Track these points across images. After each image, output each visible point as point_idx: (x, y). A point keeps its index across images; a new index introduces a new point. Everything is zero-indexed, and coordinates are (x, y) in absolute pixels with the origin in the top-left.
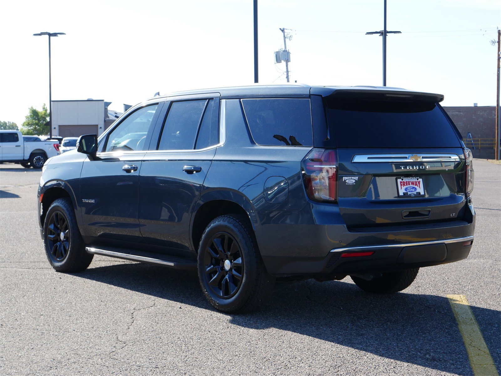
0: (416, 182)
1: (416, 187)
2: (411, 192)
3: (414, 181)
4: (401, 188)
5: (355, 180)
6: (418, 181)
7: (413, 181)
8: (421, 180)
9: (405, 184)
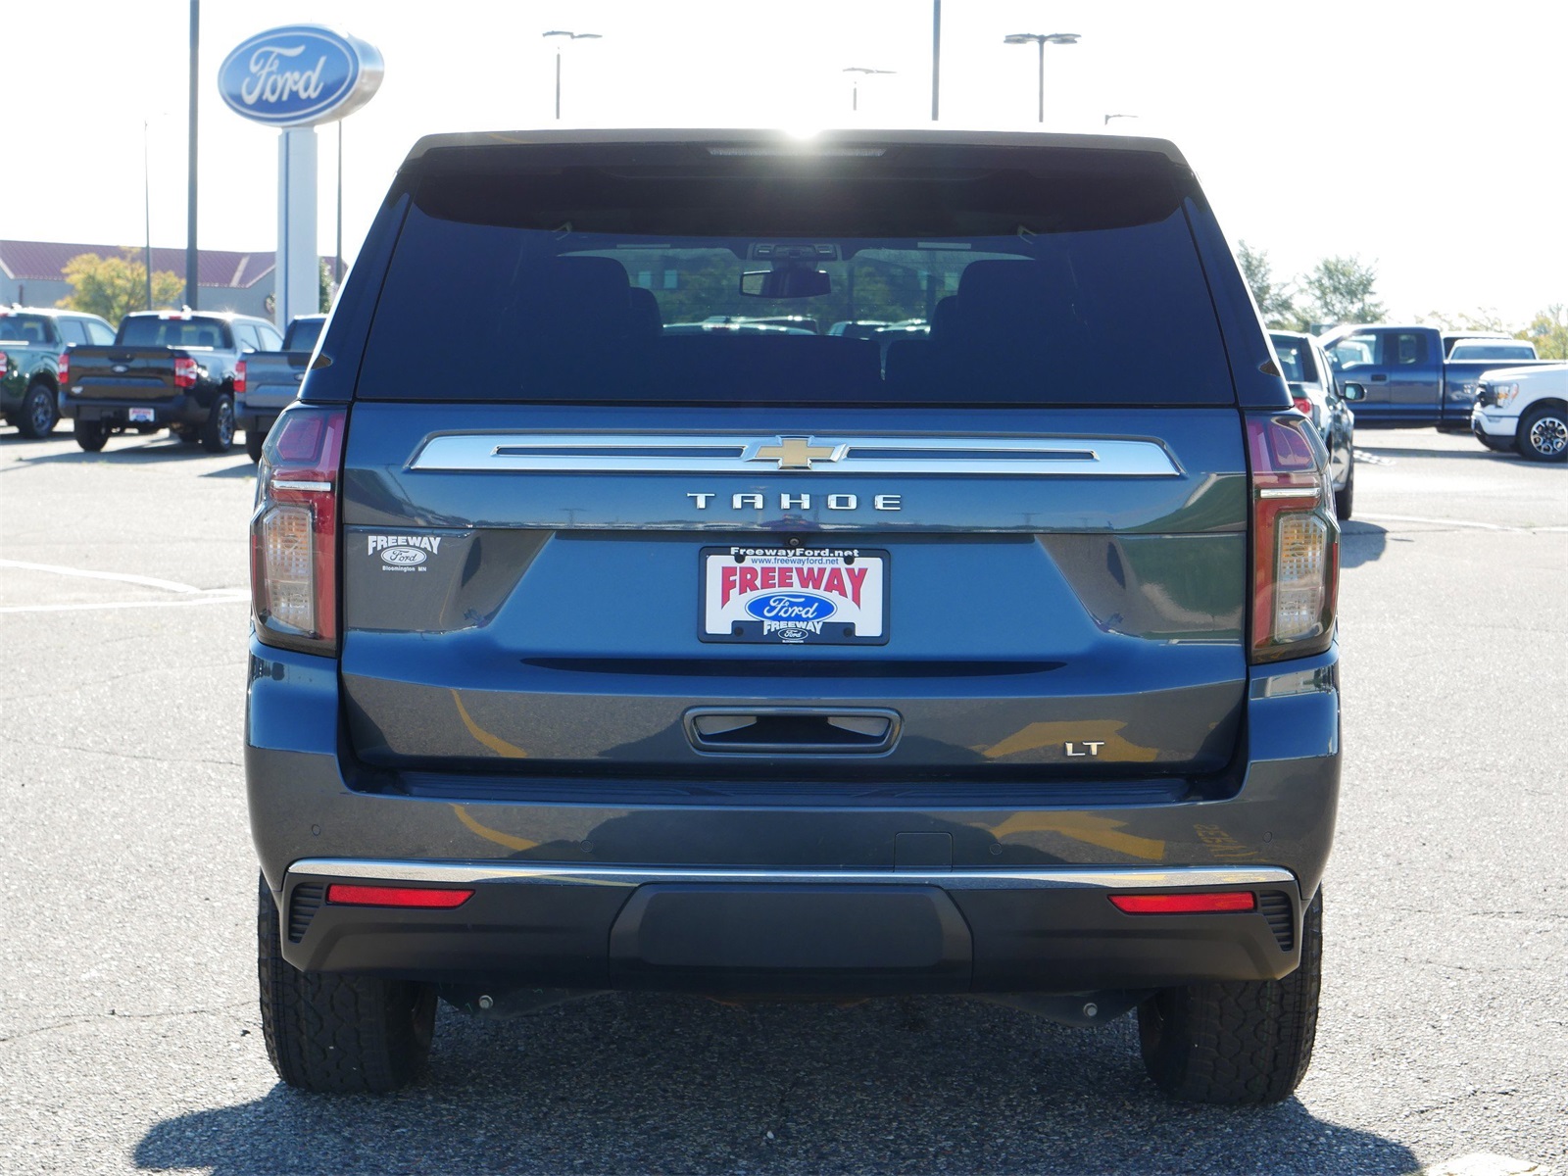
0: (836, 573)
1: (833, 597)
2: (789, 619)
3: (822, 571)
4: (725, 598)
5: (425, 550)
6: (850, 572)
7: (816, 567)
8: (874, 566)
9: (758, 583)
